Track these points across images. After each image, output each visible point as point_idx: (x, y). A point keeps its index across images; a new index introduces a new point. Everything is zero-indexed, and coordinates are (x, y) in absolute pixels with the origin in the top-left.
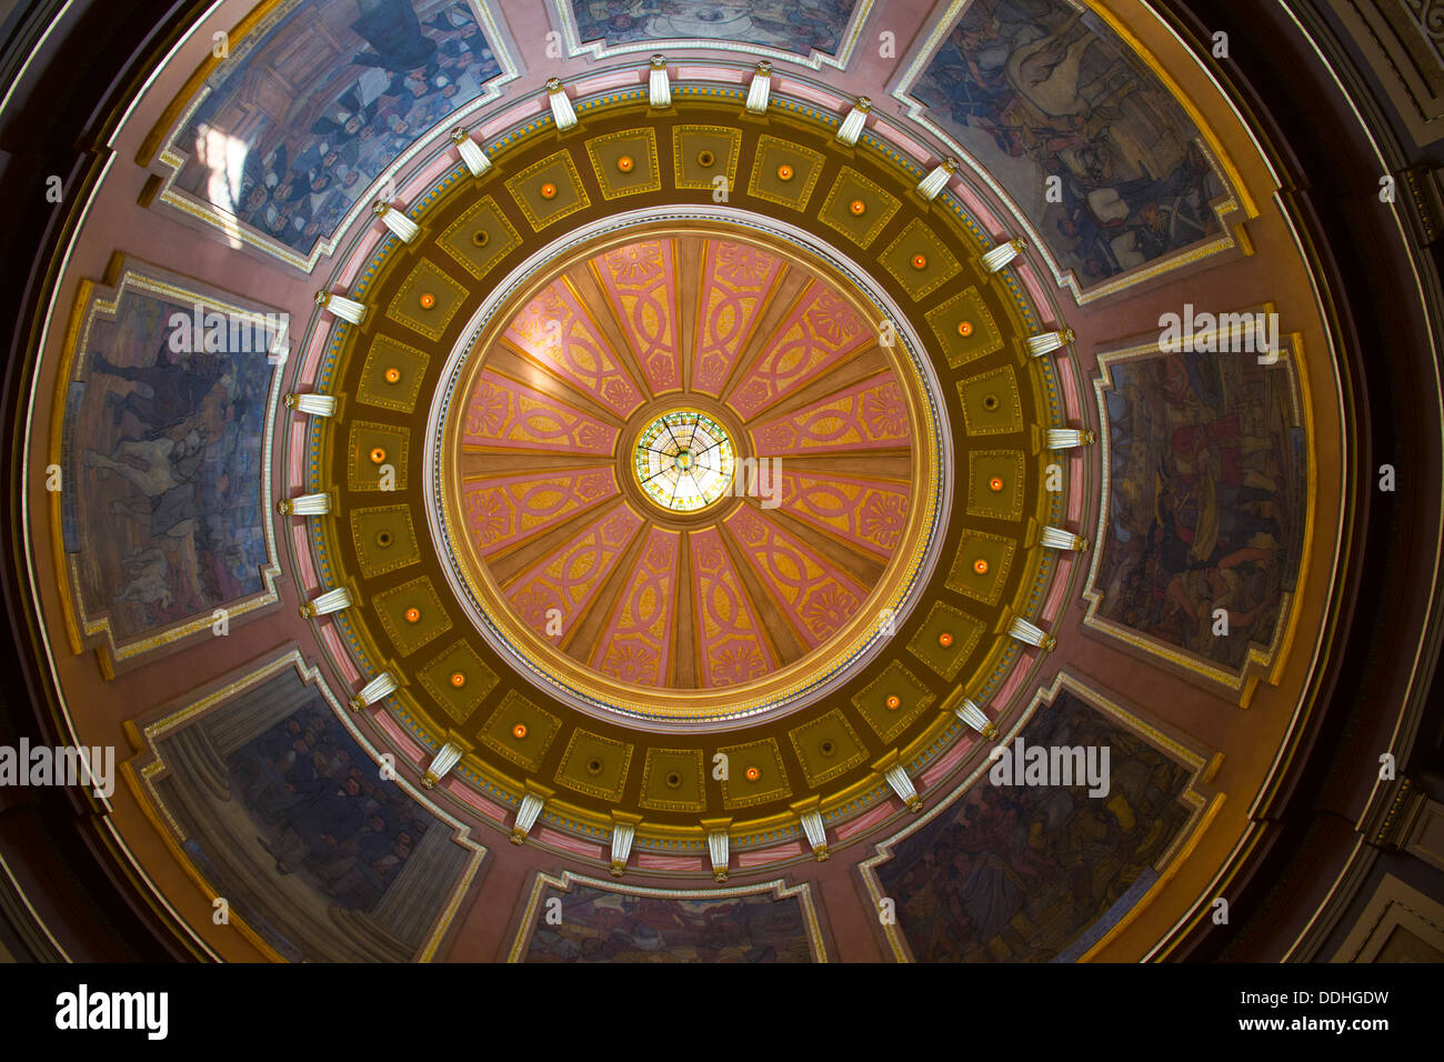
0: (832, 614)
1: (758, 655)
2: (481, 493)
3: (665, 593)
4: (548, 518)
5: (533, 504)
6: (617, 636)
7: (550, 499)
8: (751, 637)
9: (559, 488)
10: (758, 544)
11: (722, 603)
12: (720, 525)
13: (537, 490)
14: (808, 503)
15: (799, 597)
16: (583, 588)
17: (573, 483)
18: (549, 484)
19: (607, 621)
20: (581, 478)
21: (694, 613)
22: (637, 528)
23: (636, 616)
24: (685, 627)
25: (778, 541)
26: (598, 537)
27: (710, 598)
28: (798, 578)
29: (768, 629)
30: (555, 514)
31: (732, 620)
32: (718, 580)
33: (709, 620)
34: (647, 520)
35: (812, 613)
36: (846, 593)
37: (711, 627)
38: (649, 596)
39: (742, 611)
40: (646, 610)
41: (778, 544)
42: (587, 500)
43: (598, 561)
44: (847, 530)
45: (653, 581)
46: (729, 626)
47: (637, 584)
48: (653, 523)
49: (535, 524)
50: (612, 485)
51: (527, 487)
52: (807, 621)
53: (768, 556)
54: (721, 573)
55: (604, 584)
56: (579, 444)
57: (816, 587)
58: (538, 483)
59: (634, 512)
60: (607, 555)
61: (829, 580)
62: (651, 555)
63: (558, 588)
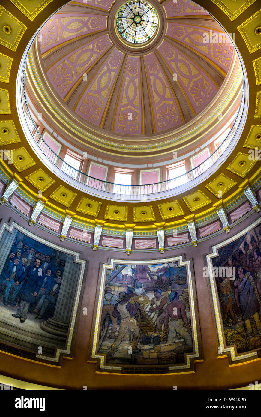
0: (202, 93)
1: (174, 111)
2: (57, 68)
3: (137, 85)
4: (87, 65)
5: (80, 62)
6: (122, 109)
7: (85, 57)
8: (171, 102)
9: (88, 51)
10: (171, 58)
11: (159, 87)
12: (155, 51)
13: (80, 55)
14: (191, 39)
15: (189, 84)
16: (106, 91)
17: (93, 46)
18: (84, 51)
19: (117, 104)
20: (96, 43)
21: (149, 93)
22: (122, 58)
23: (128, 98)
24: (147, 101)
25: (180, 57)
26: (108, 67)
27: (155, 84)
28: (188, 74)
29: (178, 99)
30: (89, 63)
31: (164, 94)
32: (156, 77)
33: (155, 95)
34: (126, 54)
35: (194, 91)
36: (208, 84)
37: (156, 98)
38: (132, 88)
39: (167, 90)
40: (131, 94)
41: (179, 58)
42: (100, 52)
43: (110, 77)
44: (208, 53)
45: (132, 81)
46: (163, 98)
47: (126, 83)
48: (128, 55)
49: (82, 70)
50: (109, 42)
51: (75, 56)
52: (193, 95)
53: (176, 64)
54: (158, 73)
55: (114, 88)
56: (92, 29)
57: (196, 79)
58: (79, 52)
59: (120, 52)
60: (113, 74)
61: (200, 77)
62: (130, 69)
63: (97, 94)
